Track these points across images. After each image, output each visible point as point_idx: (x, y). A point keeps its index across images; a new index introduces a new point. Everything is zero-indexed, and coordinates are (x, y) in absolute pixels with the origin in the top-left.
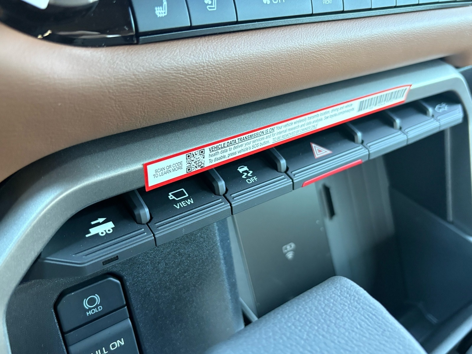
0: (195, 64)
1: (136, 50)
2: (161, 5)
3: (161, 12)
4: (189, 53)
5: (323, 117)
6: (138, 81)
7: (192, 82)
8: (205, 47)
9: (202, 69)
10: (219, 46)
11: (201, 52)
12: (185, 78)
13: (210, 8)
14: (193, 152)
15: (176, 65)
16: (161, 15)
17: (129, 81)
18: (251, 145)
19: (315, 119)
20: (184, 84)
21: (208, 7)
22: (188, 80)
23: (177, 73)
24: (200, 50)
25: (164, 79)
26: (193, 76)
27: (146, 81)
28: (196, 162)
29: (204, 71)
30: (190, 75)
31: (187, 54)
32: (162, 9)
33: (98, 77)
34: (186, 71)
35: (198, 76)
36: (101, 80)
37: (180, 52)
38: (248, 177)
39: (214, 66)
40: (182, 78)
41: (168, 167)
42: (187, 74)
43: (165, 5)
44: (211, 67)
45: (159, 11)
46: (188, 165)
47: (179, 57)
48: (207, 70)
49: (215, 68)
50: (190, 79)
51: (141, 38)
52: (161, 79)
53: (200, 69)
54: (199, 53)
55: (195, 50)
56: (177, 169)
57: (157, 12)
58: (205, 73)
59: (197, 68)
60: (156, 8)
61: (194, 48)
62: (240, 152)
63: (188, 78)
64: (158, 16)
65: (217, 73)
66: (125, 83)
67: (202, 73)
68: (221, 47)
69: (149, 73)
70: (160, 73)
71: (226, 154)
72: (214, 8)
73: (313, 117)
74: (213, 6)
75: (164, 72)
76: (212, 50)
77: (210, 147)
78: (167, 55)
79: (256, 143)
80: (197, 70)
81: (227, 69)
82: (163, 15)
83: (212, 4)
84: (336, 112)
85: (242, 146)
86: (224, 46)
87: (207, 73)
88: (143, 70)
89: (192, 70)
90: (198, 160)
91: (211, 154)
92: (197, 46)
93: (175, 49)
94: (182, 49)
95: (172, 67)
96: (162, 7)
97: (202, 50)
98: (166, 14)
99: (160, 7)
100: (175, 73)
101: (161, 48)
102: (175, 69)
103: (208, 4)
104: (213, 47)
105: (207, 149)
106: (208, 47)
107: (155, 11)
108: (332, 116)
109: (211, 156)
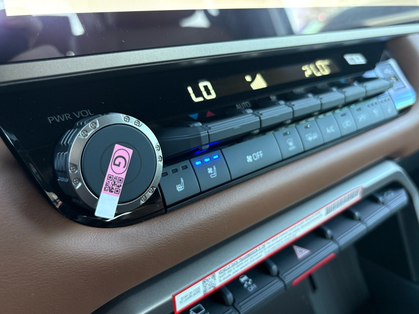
0: (207, 219)
1: (166, 219)
2: (180, 183)
3: (180, 188)
4: (202, 212)
5: (300, 227)
6: (169, 241)
7: (205, 231)
8: (212, 205)
9: (212, 221)
10: (222, 201)
11: (210, 209)
12: (200, 231)
13: (212, 176)
14: (207, 278)
15: (194, 223)
16: (180, 190)
17: (163, 244)
18: (249, 261)
19: (294, 230)
20: (200, 234)
21: (211, 175)
22: (202, 231)
23: (195, 229)
24: (209, 208)
25: (187, 235)
26: (206, 228)
27: (175, 240)
28: (210, 284)
29: (213, 222)
30: (204, 227)
31: (201, 213)
32: (181, 186)
33: (143, 247)
34: (201, 225)
35: (209, 227)
36: (144, 248)
37: (195, 213)
38: (249, 286)
39: (219, 217)
40: (198, 231)
41: (190, 294)
42: (202, 227)
43: (182, 182)
44: (217, 218)
45: (179, 187)
46: (204, 288)
47: (195, 217)
48: (215, 221)
49: (220, 218)
50: (204, 230)
51: (168, 209)
52: (184, 236)
53: (210, 222)
54: (209, 210)
55: (205, 209)
56: (196, 293)
57: (178, 188)
58: (213, 223)
59: (208, 221)
60: (177, 186)
61: (204, 207)
62: (241, 268)
63: (203, 230)
64: (179, 191)
65: (222, 221)
66: (160, 245)
67: (211, 224)
68: (222, 202)
69: (177, 234)
70: (184, 232)
71: (231, 273)
72: (215, 175)
73: (293, 229)
74: (214, 174)
75: (186, 231)
76: (217, 206)
77: (219, 271)
78: (187, 218)
79: (253, 258)
80: (208, 222)
81: (228, 216)
82: (182, 189)
83: (213, 173)
84: (309, 221)
85: (242, 263)
86: (224, 201)
87: (215, 223)
88: (172, 233)
89: (205, 224)
90: (211, 282)
91: (220, 275)
92: (207, 205)
93: (192, 211)
94: (197, 210)
95: (191, 226)
96: (181, 184)
97: (210, 208)
98: (184, 188)
99: (179, 185)
100: (194, 229)
101: (182, 213)
102: (194, 226)
103: (211, 174)
104: (218, 203)
105: (217, 274)
106: (214, 204)
107: (176, 188)
108: (306, 225)
109: (220, 277)
